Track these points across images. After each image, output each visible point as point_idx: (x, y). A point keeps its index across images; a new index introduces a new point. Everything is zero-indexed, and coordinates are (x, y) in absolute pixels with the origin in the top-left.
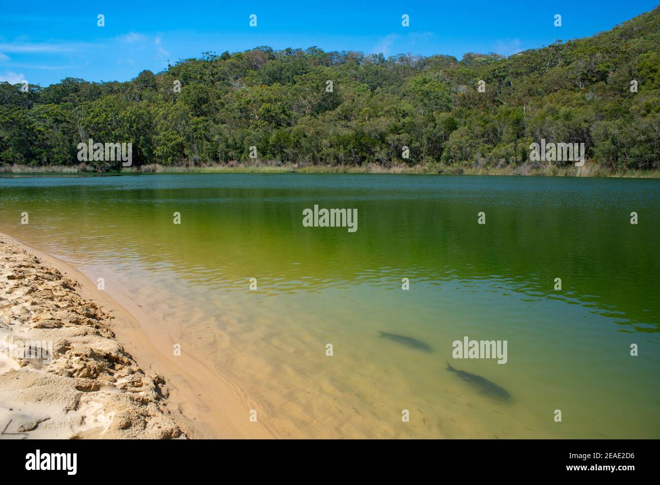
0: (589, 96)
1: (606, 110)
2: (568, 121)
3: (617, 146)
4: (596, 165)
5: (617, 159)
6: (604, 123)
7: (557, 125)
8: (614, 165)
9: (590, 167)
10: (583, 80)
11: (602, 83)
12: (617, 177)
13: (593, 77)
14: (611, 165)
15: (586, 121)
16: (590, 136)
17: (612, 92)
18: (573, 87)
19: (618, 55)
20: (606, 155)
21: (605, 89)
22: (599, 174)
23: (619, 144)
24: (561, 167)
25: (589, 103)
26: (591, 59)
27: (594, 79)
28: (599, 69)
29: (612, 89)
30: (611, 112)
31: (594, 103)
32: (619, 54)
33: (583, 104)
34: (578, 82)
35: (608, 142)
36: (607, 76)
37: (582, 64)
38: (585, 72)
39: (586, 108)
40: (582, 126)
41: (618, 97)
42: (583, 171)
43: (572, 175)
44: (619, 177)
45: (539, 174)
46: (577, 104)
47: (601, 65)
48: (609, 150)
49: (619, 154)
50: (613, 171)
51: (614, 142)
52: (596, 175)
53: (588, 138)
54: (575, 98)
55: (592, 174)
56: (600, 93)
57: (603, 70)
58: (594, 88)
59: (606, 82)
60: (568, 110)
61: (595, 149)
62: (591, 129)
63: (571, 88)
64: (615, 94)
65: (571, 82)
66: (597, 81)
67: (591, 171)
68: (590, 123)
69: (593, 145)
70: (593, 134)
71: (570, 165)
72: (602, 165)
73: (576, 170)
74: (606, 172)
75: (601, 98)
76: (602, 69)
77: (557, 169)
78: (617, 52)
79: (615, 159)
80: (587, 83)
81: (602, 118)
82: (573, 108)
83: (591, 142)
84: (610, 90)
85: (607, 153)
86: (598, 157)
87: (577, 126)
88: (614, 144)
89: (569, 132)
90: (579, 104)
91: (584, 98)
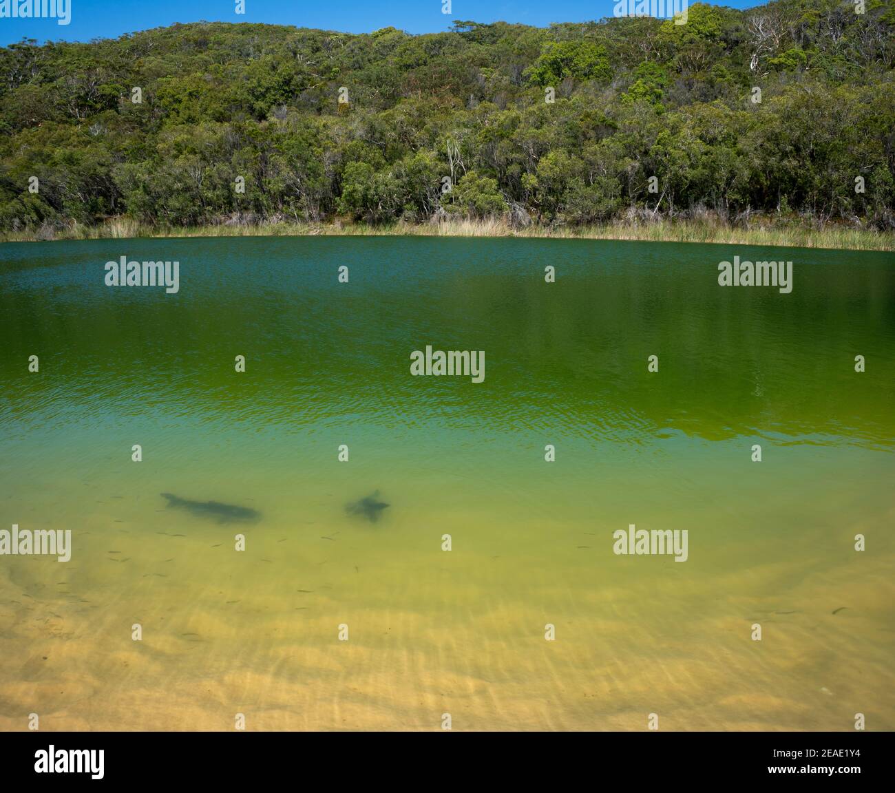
0: (96, 130)
1: (125, 149)
2: (74, 165)
3: (153, 197)
4: (133, 223)
5: (156, 213)
6: (127, 165)
7: (60, 172)
8: (154, 222)
9: (126, 224)
10: (81, 107)
11: (110, 113)
12: (162, 236)
13: (96, 102)
14: (151, 222)
15: (102, 165)
16: (112, 184)
17: (127, 125)
18: (65, 118)
19: (129, 75)
20: (142, 209)
21: (117, 121)
22: (140, 233)
23: (153, 194)
24: (91, 227)
25: (98, 139)
26: (89, 76)
27: (99, 106)
28: (104, 92)
29: (127, 120)
30: (133, 151)
31: (106, 140)
32: (130, 73)
33: (89, 142)
34: (72, 109)
35: (140, 191)
36: (117, 103)
37: (74, 83)
38: (82, 94)
39: (96, 147)
40: (97, 171)
41: (137, 131)
42: (119, 231)
43: (108, 236)
44: (164, 236)
45: (67, 238)
46: (79, 142)
47: (105, 86)
48: (144, 202)
49: (157, 207)
50: (156, 230)
51: (147, 191)
52: (137, 236)
53: (112, 186)
54: (74, 135)
55: (132, 234)
56: (111, 126)
57: (110, 94)
58: (101, 119)
59: (117, 111)
60: (68, 152)
61: (125, 201)
62: (112, 174)
63: (61, 120)
64: (133, 128)
65: (60, 109)
66: (102, 109)
67: (129, 230)
68: (108, 166)
69: (122, 196)
70: (117, 181)
71: (101, 223)
72: (141, 222)
73: (111, 229)
74: (147, 230)
75: (114, 133)
76: (108, 93)
77: (86, 229)
78: (128, 70)
79: (154, 213)
80: (87, 111)
81: (123, 159)
82: (76, 149)
83: (118, 191)
84: (125, 121)
85: (143, 206)
86: (133, 211)
87: (92, 172)
88: (148, 194)
89: (82, 181)
90: (83, 142)
91: (88, 134)
